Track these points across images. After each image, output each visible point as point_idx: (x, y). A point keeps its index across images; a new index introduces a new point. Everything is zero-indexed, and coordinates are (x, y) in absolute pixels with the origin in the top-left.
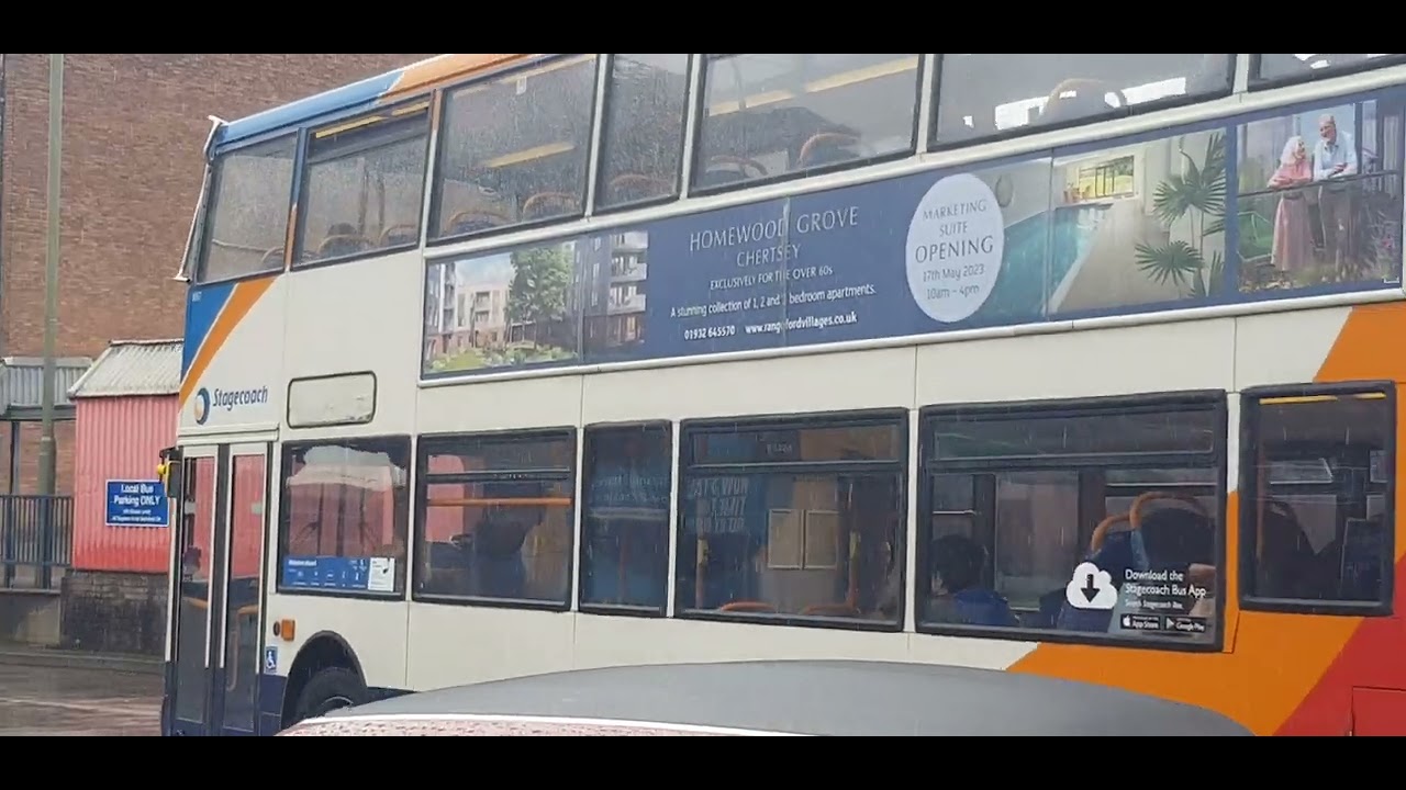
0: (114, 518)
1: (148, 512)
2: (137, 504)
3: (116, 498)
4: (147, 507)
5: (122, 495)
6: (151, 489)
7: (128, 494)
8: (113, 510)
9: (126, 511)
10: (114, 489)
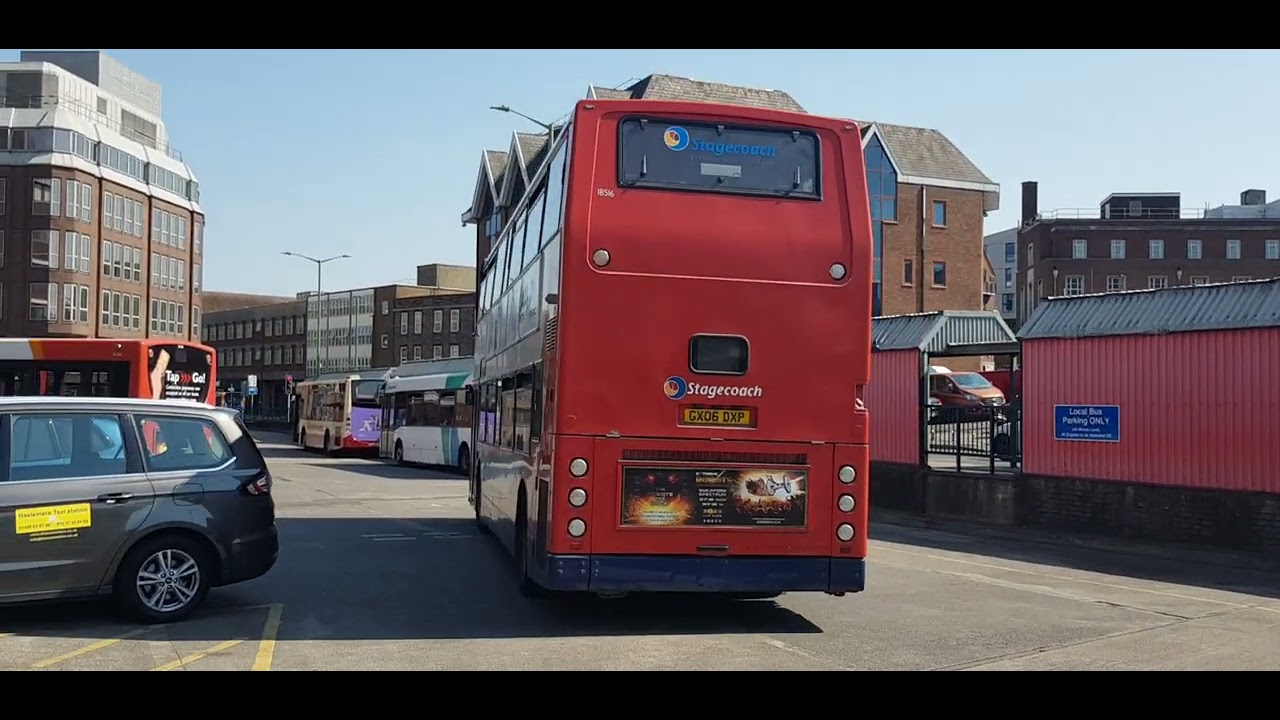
0: (1063, 434)
1: (1097, 430)
2: (1086, 424)
3: (1065, 419)
4: (1097, 426)
5: (1071, 417)
6: (1100, 412)
7: (1076, 416)
8: (1062, 428)
9: (1075, 429)
10: (1062, 412)
